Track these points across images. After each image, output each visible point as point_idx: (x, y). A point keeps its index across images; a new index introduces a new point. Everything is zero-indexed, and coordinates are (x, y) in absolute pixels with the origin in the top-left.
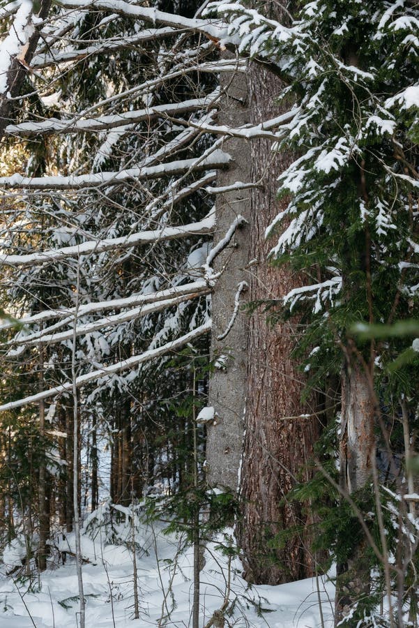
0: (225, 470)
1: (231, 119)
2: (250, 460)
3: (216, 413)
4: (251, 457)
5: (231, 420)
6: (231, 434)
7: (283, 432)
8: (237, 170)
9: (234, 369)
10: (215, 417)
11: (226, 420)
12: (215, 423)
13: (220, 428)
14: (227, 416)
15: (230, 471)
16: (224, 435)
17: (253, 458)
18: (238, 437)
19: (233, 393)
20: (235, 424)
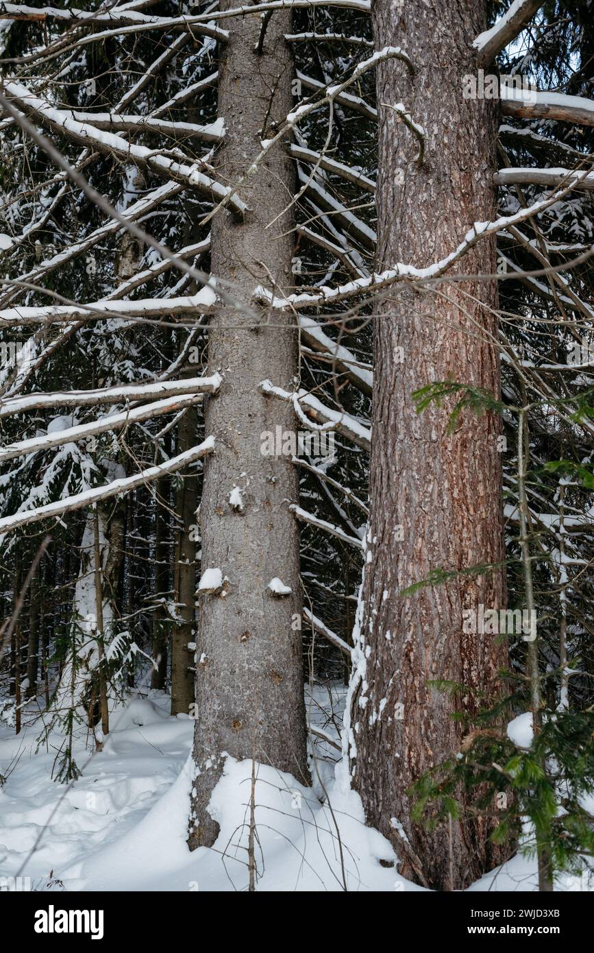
0: (242, 668)
1: (245, 156)
2: (409, 644)
3: (226, 578)
4: (409, 638)
5: (251, 589)
6: (251, 611)
7: (471, 590)
8: (255, 225)
9: (255, 510)
10: (224, 584)
11: (242, 588)
12: (224, 593)
13: (231, 601)
14: (244, 582)
15: (249, 669)
16: (239, 612)
17: (414, 640)
18: (262, 614)
19: (254, 546)
20: (258, 594)
